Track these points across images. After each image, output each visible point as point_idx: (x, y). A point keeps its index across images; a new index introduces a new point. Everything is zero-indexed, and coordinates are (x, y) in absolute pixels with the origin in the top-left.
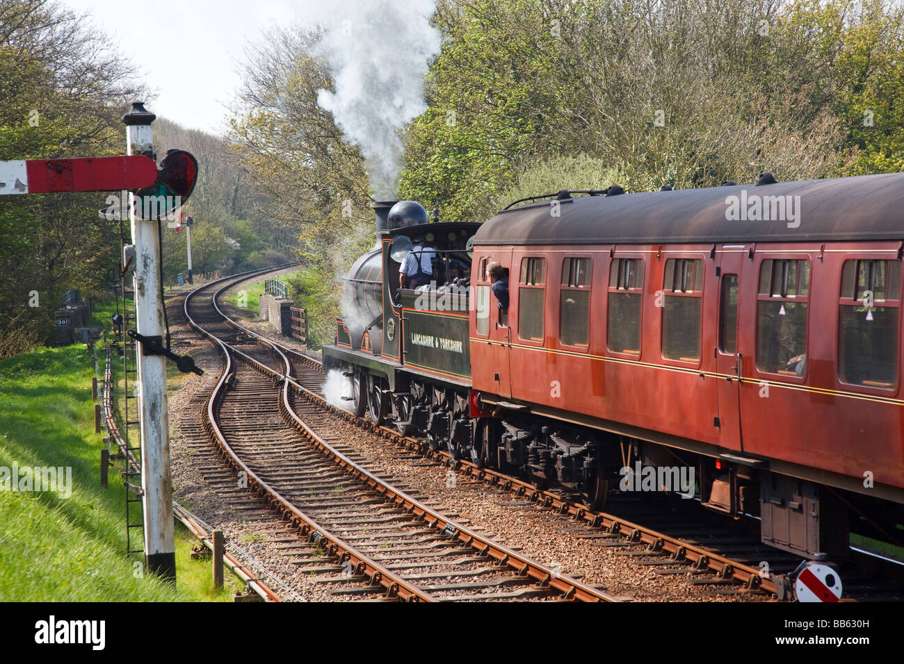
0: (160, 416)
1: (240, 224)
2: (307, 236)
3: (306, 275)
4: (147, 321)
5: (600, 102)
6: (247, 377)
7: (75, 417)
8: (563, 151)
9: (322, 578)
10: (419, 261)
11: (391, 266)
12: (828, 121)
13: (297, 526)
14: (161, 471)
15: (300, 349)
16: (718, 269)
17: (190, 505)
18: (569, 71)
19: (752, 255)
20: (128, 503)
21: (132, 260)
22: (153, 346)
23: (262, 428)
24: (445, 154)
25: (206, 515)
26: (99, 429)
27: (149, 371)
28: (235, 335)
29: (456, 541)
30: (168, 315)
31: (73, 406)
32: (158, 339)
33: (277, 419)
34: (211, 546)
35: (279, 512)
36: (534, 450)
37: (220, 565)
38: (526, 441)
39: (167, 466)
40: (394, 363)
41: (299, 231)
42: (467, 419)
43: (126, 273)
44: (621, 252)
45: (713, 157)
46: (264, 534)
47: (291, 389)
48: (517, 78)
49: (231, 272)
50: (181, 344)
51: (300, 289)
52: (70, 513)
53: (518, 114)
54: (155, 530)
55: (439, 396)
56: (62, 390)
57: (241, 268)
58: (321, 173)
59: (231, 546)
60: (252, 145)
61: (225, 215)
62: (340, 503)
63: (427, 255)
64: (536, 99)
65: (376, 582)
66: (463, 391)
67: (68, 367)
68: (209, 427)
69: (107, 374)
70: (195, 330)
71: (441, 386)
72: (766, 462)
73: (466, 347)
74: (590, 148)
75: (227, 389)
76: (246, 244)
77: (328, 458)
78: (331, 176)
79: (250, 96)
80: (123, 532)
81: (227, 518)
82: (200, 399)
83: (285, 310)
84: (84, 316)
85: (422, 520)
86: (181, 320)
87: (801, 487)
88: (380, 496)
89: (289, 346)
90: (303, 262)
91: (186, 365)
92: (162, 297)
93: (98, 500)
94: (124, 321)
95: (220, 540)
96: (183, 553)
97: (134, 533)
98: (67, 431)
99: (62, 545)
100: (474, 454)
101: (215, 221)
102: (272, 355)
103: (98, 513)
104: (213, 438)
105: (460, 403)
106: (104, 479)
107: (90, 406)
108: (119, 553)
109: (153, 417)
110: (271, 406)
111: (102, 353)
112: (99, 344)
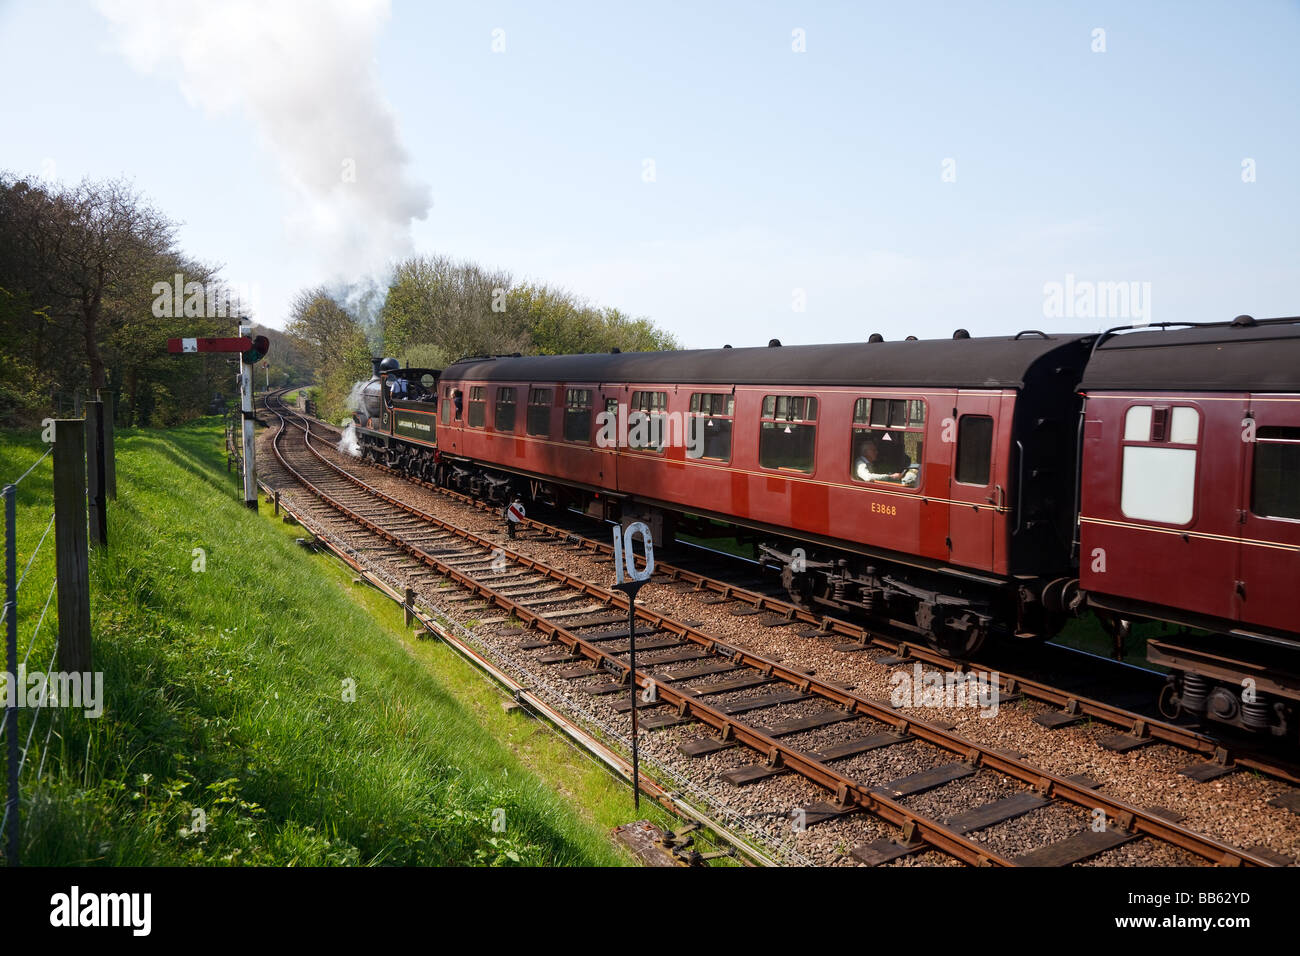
0: (252, 444)
1: (289, 368)
2: (317, 373)
3: (316, 389)
4: (246, 404)
5: (438, 323)
6: (290, 430)
7: (218, 444)
8: (423, 342)
9: (320, 511)
10: (400, 386)
11: (386, 389)
12: (526, 335)
13: (310, 490)
14: (252, 467)
15: (313, 419)
16: (604, 396)
17: (266, 481)
18: (426, 311)
19: (627, 389)
20: (238, 480)
21: (240, 380)
22: (248, 416)
23: (296, 450)
24: (375, 342)
25: (272, 485)
26: (227, 449)
27: (246, 427)
28: (285, 412)
29: (376, 496)
30: (255, 405)
31: (217, 440)
32: (251, 413)
33: (303, 447)
34: (273, 497)
35: (303, 485)
36: (474, 482)
37: (277, 505)
38: (468, 477)
39: (255, 465)
40: (387, 434)
41: (314, 371)
42: (431, 463)
43: (238, 386)
44: (535, 385)
45: (482, 347)
46: (296, 493)
47: (309, 435)
48: (405, 312)
49: (285, 387)
50: (263, 416)
51: (314, 394)
52: (213, 483)
53: (405, 327)
54: (250, 491)
55: (415, 451)
56: (213, 434)
57: (289, 385)
58: (323, 347)
59: (282, 498)
60: (294, 335)
61: (283, 364)
62: (328, 481)
63: (404, 383)
64: (413, 321)
65: (342, 512)
66: (430, 450)
67: (215, 424)
68: (274, 450)
69: (232, 427)
70: (269, 410)
71: (415, 446)
72: (632, 496)
73: (433, 430)
74: (434, 341)
75: (282, 435)
76: (292, 376)
77: (323, 463)
78: (328, 349)
79: (294, 316)
80: (236, 492)
81: (281, 486)
82: (270, 438)
83: (307, 403)
84: (223, 403)
85: (362, 488)
86: (264, 406)
87: (651, 509)
88: (345, 478)
89: (308, 417)
90: (315, 383)
91: (263, 424)
92: (253, 396)
93: (226, 478)
94: (239, 406)
95: (277, 495)
96: (261, 500)
97: (241, 492)
98: (214, 450)
99: (210, 496)
100: (433, 480)
101: (279, 366)
102: (301, 421)
103: (226, 483)
104: (275, 454)
105: (427, 455)
106: (229, 470)
107: (224, 440)
108: (234, 500)
109: (249, 445)
110: (301, 442)
111: (230, 419)
112: (229, 415)
